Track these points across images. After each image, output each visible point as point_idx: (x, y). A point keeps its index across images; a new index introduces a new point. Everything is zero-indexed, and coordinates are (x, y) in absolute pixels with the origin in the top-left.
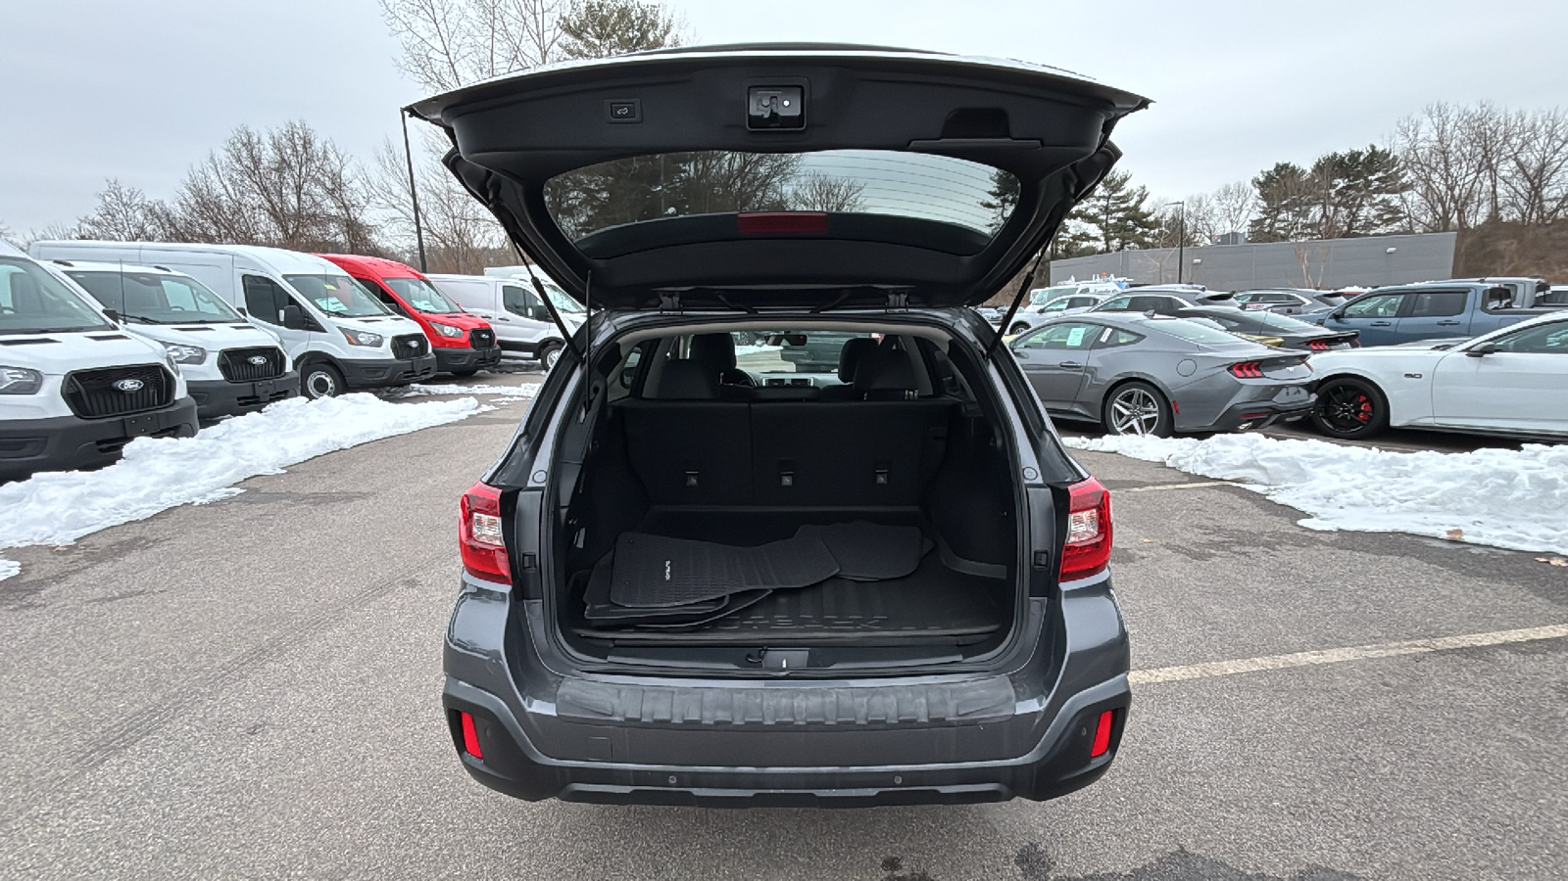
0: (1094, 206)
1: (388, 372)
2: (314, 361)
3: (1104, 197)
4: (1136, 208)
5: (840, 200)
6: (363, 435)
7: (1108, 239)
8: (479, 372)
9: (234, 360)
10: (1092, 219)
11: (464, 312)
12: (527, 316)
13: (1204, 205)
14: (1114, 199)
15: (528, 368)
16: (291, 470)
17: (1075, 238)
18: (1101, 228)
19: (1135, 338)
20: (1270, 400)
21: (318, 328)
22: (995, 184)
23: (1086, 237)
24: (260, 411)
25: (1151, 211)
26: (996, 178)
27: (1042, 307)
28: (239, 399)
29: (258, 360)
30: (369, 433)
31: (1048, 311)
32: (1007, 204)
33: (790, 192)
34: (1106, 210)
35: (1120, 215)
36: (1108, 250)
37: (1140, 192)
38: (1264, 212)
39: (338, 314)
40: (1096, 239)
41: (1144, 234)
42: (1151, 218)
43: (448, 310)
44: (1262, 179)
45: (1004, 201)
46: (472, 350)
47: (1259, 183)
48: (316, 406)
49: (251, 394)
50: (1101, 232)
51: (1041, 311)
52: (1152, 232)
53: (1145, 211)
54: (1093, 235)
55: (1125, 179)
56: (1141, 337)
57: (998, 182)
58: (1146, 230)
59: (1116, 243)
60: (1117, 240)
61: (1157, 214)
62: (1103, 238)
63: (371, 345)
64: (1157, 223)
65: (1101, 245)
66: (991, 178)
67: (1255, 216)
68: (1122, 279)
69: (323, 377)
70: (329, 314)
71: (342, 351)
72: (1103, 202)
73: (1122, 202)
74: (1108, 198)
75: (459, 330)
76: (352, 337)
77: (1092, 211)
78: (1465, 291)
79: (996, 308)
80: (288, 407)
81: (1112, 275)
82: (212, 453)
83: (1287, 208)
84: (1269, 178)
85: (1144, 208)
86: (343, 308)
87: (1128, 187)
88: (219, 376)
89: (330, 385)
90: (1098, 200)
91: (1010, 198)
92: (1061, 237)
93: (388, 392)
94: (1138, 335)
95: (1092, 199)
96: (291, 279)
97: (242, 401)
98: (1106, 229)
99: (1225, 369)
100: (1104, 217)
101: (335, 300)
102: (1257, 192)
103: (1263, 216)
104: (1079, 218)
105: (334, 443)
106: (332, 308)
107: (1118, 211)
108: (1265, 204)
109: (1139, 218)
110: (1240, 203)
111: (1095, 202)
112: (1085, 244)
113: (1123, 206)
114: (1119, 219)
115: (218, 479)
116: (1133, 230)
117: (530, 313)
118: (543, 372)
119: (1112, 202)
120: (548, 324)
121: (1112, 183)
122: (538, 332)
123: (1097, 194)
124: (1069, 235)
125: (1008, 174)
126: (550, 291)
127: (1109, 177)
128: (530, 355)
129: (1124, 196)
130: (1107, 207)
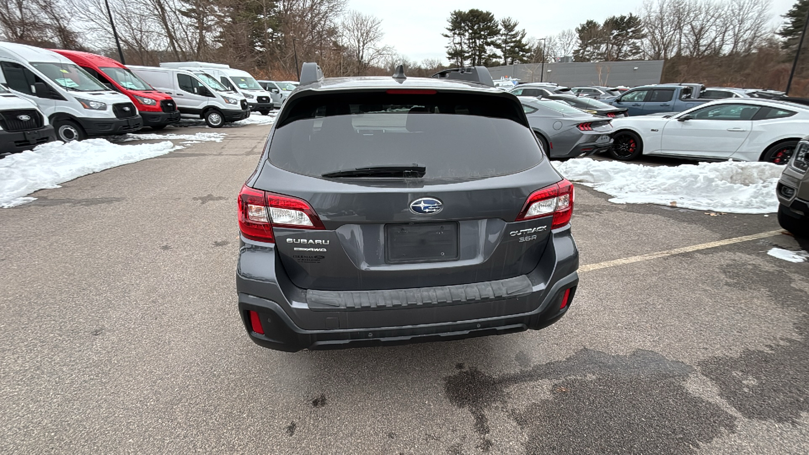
0: (499, 39)
1: (113, 126)
2: (60, 119)
3: (504, 34)
4: (520, 41)
5: (368, 28)
6: (107, 164)
7: (506, 58)
8: (168, 126)
9: (6, 117)
10: (498, 46)
11: (154, 90)
12: (193, 92)
13: (552, 41)
14: (509, 35)
15: (197, 124)
16: (65, 185)
17: (489, 56)
18: (502, 51)
19: (532, 110)
20: (594, 142)
21: (60, 97)
22: (450, 24)
23: (495, 56)
24: (31, 150)
25: (527, 43)
26: (450, 20)
28: (16, 142)
29: (24, 118)
30: (110, 163)
32: (456, 35)
33: (340, 24)
34: (505, 42)
35: (512, 44)
36: (505, 64)
37: (522, 32)
38: (579, 46)
39: (73, 89)
40: (500, 57)
41: (523, 56)
42: (527, 47)
43: (145, 89)
44: (580, 28)
45: (454, 34)
46: (163, 113)
47: (579, 30)
48: (69, 147)
49: (23, 139)
50: (502, 53)
52: (527, 54)
53: (524, 43)
54: (498, 55)
55: (515, 25)
56: (536, 110)
57: (452, 22)
58: (524, 53)
59: (509, 60)
60: (510, 58)
61: (530, 45)
62: (503, 57)
63: (99, 109)
64: (529, 50)
65: (502, 61)
66: (448, 21)
67: (576, 48)
68: (515, 79)
69: (69, 128)
70: (67, 88)
71: (80, 113)
72: (504, 37)
73: (513, 38)
74: (507, 35)
75: (153, 101)
76: (86, 104)
77: (499, 42)
78: (673, 90)
80: (51, 147)
81: (510, 78)
82: (9, 176)
83: (591, 44)
84: (583, 28)
85: (524, 41)
86: (75, 85)
87: (517, 29)
89: (75, 134)
90: (502, 36)
91: (458, 32)
92: (483, 55)
93: (114, 138)
94: (534, 108)
95: (498, 35)
96: (35, 65)
97: (18, 144)
98: (505, 52)
99: (575, 126)
100: (504, 45)
101: (70, 80)
102: (577, 35)
103: (580, 48)
104: (492, 46)
105: (89, 169)
106: (68, 85)
107: (511, 42)
108: (581, 42)
109: (519, 45)
110: (569, 41)
111: (500, 37)
112: (494, 60)
113: (514, 40)
114: (512, 47)
116: (518, 53)
117: (196, 91)
118: (207, 127)
119: (508, 37)
120: (207, 98)
121: (509, 27)
122: (201, 102)
123: (501, 32)
124: (487, 55)
125: (457, 18)
126: (205, 77)
127: (507, 24)
128: (198, 116)
129: (514, 35)
130: (506, 40)
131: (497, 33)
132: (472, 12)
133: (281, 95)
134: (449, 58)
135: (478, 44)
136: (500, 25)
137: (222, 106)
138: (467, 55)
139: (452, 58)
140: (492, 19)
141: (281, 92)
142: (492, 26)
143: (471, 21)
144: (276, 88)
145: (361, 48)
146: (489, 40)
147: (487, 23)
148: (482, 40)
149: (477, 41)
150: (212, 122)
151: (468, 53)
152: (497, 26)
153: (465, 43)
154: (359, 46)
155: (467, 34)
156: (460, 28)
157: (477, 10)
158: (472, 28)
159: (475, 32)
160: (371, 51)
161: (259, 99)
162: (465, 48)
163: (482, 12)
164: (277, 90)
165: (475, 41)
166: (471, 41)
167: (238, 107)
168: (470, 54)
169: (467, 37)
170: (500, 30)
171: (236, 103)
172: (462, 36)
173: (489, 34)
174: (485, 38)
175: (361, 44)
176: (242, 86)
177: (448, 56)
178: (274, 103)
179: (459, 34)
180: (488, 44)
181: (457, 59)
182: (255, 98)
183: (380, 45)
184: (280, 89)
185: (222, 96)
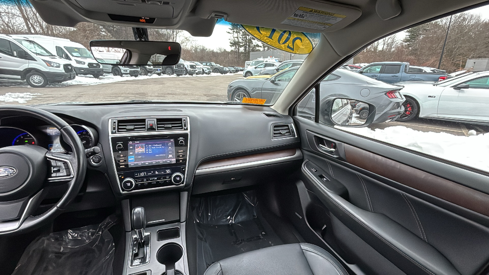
12: (12, 55)
17: (254, 46)
19: (336, 77)
22: (231, 26)
23: (258, 46)
27: (256, 66)
31: (258, 68)
32: (234, 33)
36: (264, 50)
40: (261, 47)
45: (234, 32)
51: (256, 68)
54: (260, 45)
59: (266, 48)
62: (263, 47)
65: (262, 49)
68: (277, 59)
78: (400, 65)
79: (233, 67)
81: (274, 57)
91: (235, 31)
92: (251, 45)
98: (263, 44)
99: (384, 93)
104: (256, 40)
112: (257, 48)
117: (15, 55)
118: (29, 86)
120: (28, 61)
122: (23, 65)
124: (253, 45)
126: (28, 43)
128: (19, 77)
134: (231, 46)
135: (248, 38)
137: (44, 68)
138: (241, 44)
139: (233, 46)
145: (175, 36)
149: (247, 37)
150: (34, 83)
151: (242, 43)
153: (240, 38)
154: (173, 35)
155: (241, 32)
156: (237, 28)
160: (182, 38)
161: (90, 65)
162: (240, 40)
165: (246, 36)
166: (243, 36)
167: (61, 70)
168: (243, 44)
169: (241, 34)
171: (59, 67)
172: (238, 34)
175: (175, 33)
176: (75, 54)
177: (230, 44)
178: (104, 68)
179: (236, 32)
180: (254, 39)
181: (236, 46)
182: (87, 64)
185: (42, 60)
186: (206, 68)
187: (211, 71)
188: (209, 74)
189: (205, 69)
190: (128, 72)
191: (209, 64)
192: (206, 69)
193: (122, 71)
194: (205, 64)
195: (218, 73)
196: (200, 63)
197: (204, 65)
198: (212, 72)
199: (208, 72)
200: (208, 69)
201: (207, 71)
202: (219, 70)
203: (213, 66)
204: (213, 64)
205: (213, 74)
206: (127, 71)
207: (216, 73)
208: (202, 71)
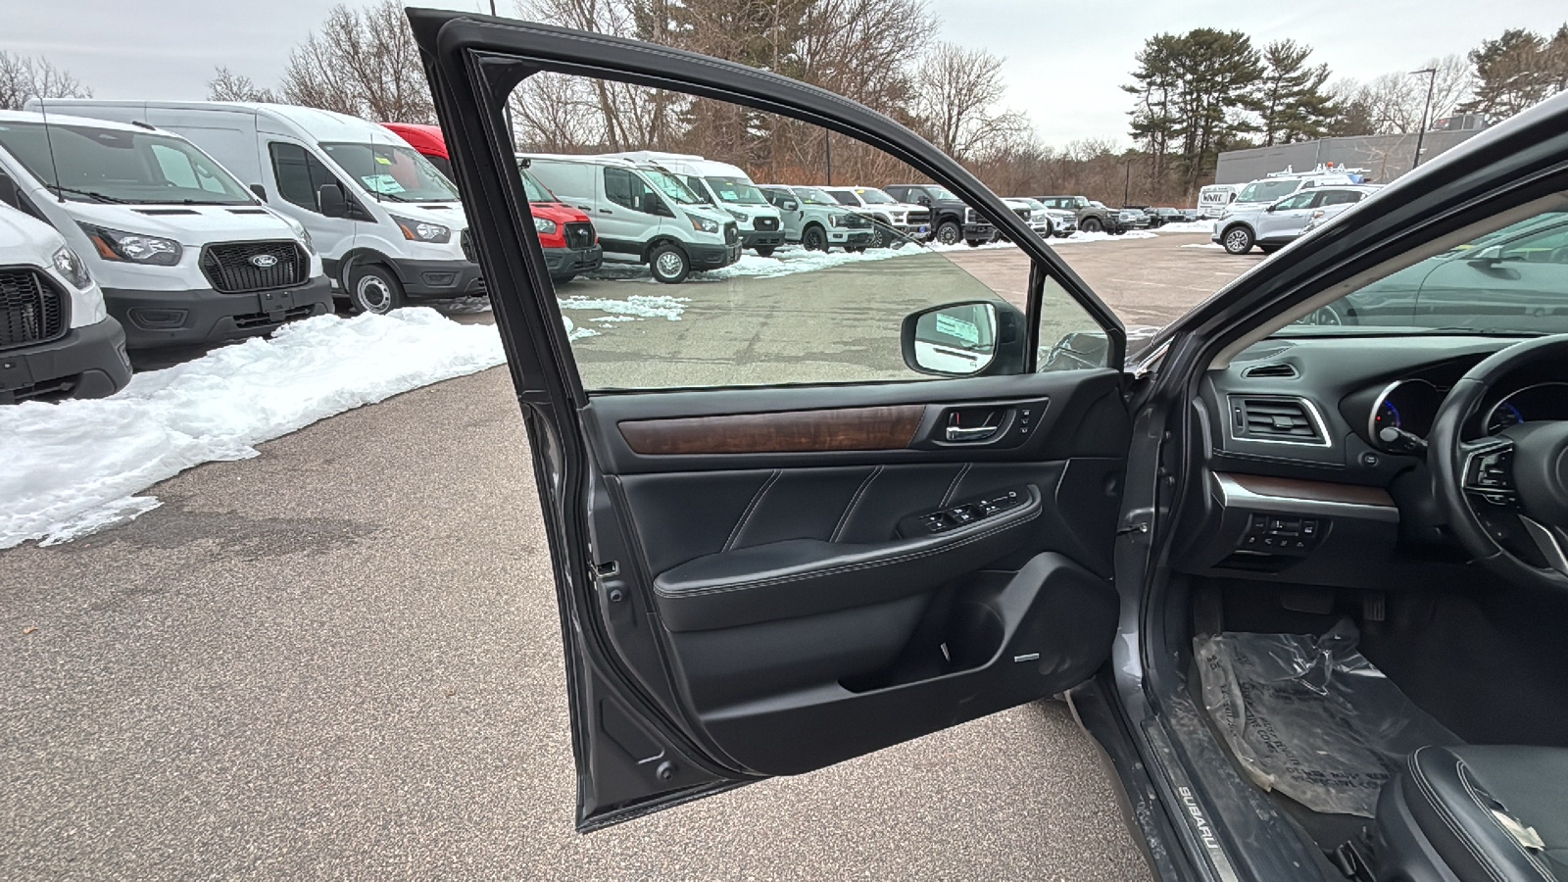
0: (1259, 90)
1: (458, 277)
2: (367, 261)
3: (1273, 78)
4: (1312, 90)
5: (972, 78)
6: (404, 379)
7: (1272, 130)
8: (576, 278)
9: (224, 259)
10: (1254, 105)
11: (557, 201)
12: (633, 208)
13: (1400, 85)
14: (1287, 80)
15: (634, 274)
17: (1231, 127)
18: (1264, 116)
21: (365, 216)
22: (1142, 65)
23: (1245, 127)
24: (267, 337)
25: (1331, 95)
26: (1144, 57)
27: (1273, 203)
28: (237, 318)
29: (265, 261)
30: (413, 377)
31: (1280, 209)
32: (1153, 87)
33: (915, 72)
34: (1274, 95)
35: (1291, 100)
36: (1270, 142)
37: (1319, 72)
38: (1477, 94)
39: (392, 198)
40: (1257, 129)
41: (1318, 123)
42: (1329, 104)
43: (539, 198)
44: (1482, 52)
45: (1150, 84)
46: (568, 250)
47: (1479, 56)
48: (350, 327)
49: (255, 310)
50: (1265, 121)
51: (1272, 209)
52: (1328, 120)
53: (1324, 95)
54: (1254, 124)
55: (1304, 56)
57: (1147, 61)
58: (1321, 118)
59: (1281, 134)
60: (1284, 131)
61: (1338, 99)
62: (1265, 128)
63: (435, 240)
64: (1336, 110)
65: (1257, 139)
66: (1137, 58)
67: (1468, 98)
68: (1356, 170)
69: (376, 282)
70: (379, 196)
71: (397, 248)
72: (1271, 85)
73: (1294, 85)
74: (1280, 79)
75: (551, 224)
76: (409, 228)
77: (1258, 96)
80: (309, 329)
82: (123, 427)
83: (1512, 86)
84: (1493, 49)
85: (1322, 90)
86: (396, 188)
87: (1306, 65)
88: (203, 283)
89: (386, 294)
90: (1265, 83)
91: (1159, 80)
92: (1216, 126)
95: (1256, 82)
96: (329, 148)
97: (243, 321)
98: (1270, 117)
100: (1269, 104)
101: (389, 178)
102: (1474, 68)
103: (1479, 98)
104: (1240, 105)
105: (353, 395)
106: (383, 189)
107: (1287, 96)
108: (1482, 83)
109: (1312, 102)
110: (1449, 82)
111: (1261, 86)
112: (1240, 135)
113: (1296, 89)
114: (1289, 106)
115: (119, 479)
116: (1305, 118)
117: (637, 204)
118: (653, 280)
119: (1280, 84)
120: (658, 217)
121: (1285, 60)
122: (643, 228)
123: (1265, 75)
124: (1225, 126)
125: (1160, 51)
126: (658, 175)
127: (1283, 54)
128: (637, 258)
129: (1298, 78)
130: (1275, 90)
131: (1255, 75)
132: (1196, 34)
133: (802, 213)
134: (1135, 136)
135: (1205, 104)
136: (1262, 58)
137: (688, 236)
138: (1177, 127)
139: (1142, 135)
140: (1245, 46)
141: (802, 207)
142: (1244, 63)
143: (1193, 56)
144: (794, 201)
145: (954, 120)
146: (1232, 94)
147: (1232, 57)
148: (1216, 95)
149: (1205, 97)
150: (664, 271)
151: (1181, 123)
152: (1257, 60)
153: (1174, 103)
154: (950, 118)
155: (1180, 83)
156: (1165, 71)
157: (1210, 31)
158: (1193, 70)
159: (1201, 79)
160: (975, 125)
161: (759, 221)
162: (1174, 112)
163: (1220, 34)
164: (794, 204)
165: (1199, 96)
166: (1188, 97)
167: (719, 239)
168: (1185, 124)
169: (1180, 90)
170: (1264, 69)
171: (714, 230)
172: (1170, 89)
173: (1232, 81)
174: (1224, 89)
175: (955, 113)
176: (726, 195)
177: (1134, 131)
178: (787, 230)
179: (1162, 85)
180: (1231, 102)
181: (1153, 136)
182: (751, 220)
183: (993, 111)
184: (799, 201)
185: (687, 214)
186: (1058, 215)
187: (1076, 224)
188: (1066, 236)
189: (1055, 221)
190: (844, 239)
191: (1067, 201)
192: (1061, 220)
193: (831, 238)
194: (1053, 203)
195: (1099, 231)
196: (1038, 200)
197: (1050, 207)
198: (1080, 229)
199: (1067, 229)
200: (1067, 219)
201: (1061, 228)
202: (1099, 220)
203: (1080, 208)
204: (1082, 201)
205: (1080, 236)
206: (841, 236)
207: (1090, 232)
208: (1045, 226)
